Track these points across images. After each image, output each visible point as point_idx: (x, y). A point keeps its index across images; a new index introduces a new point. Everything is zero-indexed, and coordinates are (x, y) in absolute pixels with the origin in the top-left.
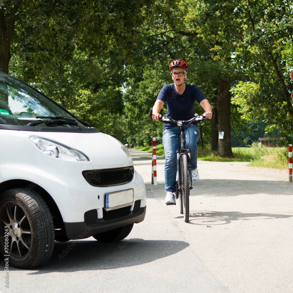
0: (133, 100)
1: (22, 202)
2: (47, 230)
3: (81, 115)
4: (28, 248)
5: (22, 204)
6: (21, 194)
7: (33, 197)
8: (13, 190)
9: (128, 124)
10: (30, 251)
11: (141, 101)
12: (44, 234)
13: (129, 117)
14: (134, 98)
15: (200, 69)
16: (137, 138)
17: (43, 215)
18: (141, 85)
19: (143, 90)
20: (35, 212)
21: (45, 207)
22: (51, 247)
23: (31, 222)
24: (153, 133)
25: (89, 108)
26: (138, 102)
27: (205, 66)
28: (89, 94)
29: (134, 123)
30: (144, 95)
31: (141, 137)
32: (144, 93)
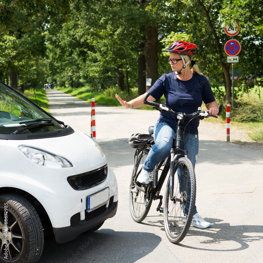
0: (55, 42)
1: (13, 209)
2: (37, 236)
3: (6, 61)
4: (19, 251)
5: (14, 211)
6: (11, 201)
7: (24, 205)
8: (3, 197)
9: (49, 65)
10: (21, 254)
11: (64, 43)
12: (35, 239)
13: (51, 58)
14: (57, 40)
15: (128, 15)
16: (58, 79)
17: (34, 221)
18: (64, 27)
19: (66, 32)
20: (26, 219)
21: (35, 213)
22: (41, 250)
23: (23, 228)
24: (77, 75)
25: (14, 54)
26: (62, 44)
27: (133, 12)
28: (14, 39)
29: (56, 64)
30: (68, 37)
31: (62, 78)
32: (67, 34)
